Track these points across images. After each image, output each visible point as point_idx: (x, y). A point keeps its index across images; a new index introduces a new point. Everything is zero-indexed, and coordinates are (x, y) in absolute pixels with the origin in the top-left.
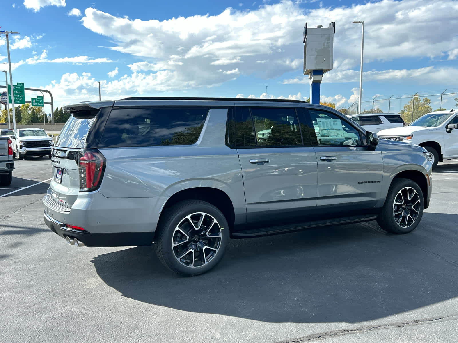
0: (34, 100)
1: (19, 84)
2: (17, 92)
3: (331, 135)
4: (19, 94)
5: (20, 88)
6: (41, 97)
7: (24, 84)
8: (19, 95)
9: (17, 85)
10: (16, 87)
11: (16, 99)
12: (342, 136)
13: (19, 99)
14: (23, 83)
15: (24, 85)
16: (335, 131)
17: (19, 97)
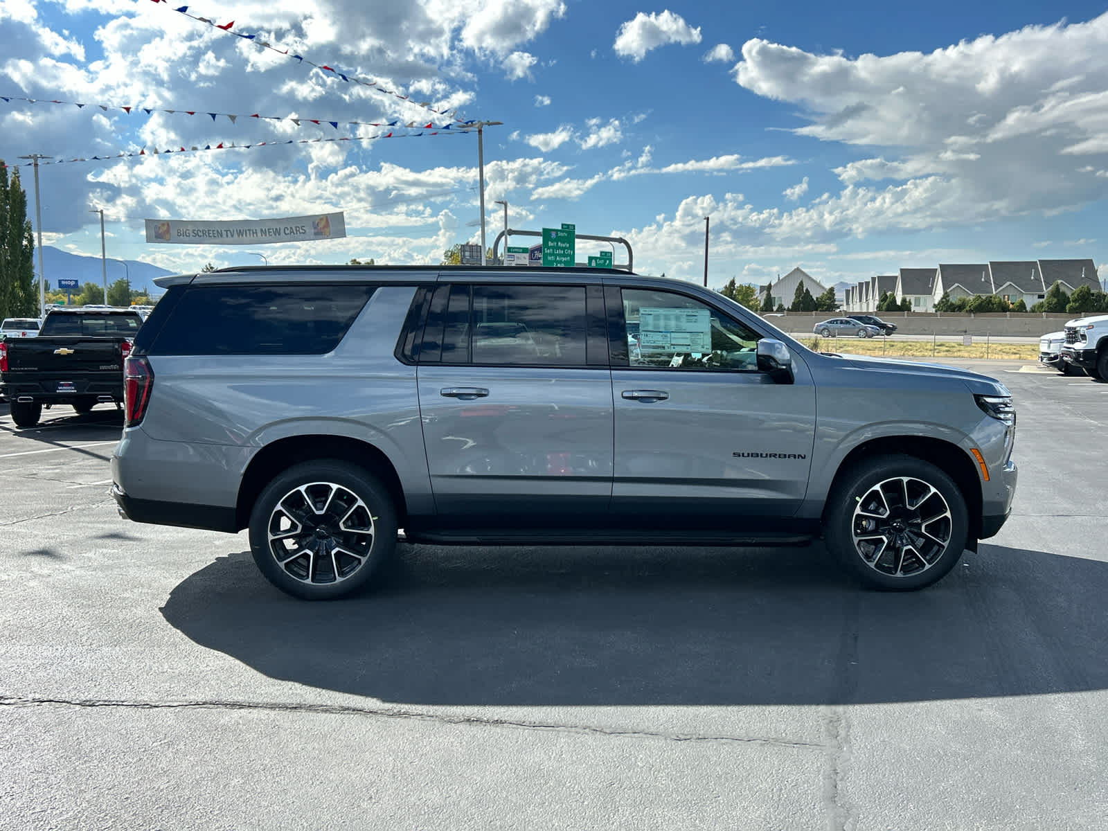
0: (594, 261)
1: (566, 227)
2: (559, 244)
3: (672, 345)
4: (563, 249)
5: (566, 235)
6: (608, 254)
7: (574, 226)
8: (564, 251)
9: (560, 228)
10: (560, 234)
11: (558, 258)
12: (705, 347)
13: (564, 259)
14: (573, 224)
15: (574, 229)
16: (688, 335)
17: (564, 255)
